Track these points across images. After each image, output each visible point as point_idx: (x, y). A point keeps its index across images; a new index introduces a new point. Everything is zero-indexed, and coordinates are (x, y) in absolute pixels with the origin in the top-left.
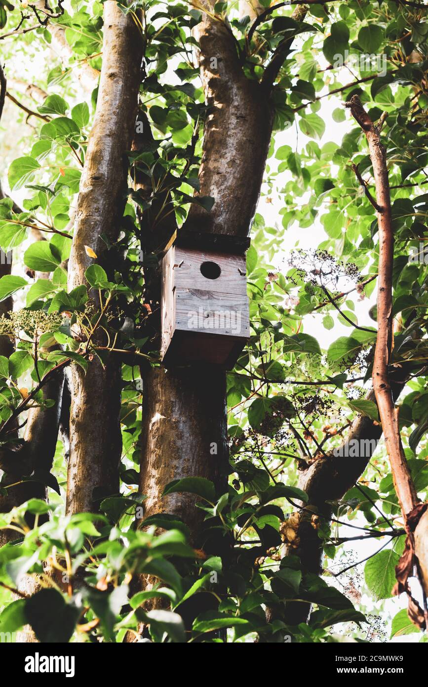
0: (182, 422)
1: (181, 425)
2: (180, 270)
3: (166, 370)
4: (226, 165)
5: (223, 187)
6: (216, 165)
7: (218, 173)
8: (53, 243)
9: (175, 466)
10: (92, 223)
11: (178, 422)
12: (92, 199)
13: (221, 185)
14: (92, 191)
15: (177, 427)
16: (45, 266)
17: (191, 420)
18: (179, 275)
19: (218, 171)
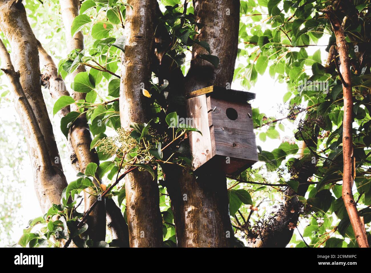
0: (210, 212)
1: (210, 214)
2: (215, 114)
3: (197, 177)
4: (219, 32)
5: (219, 48)
6: (212, 30)
7: (214, 37)
8: (91, 74)
9: (210, 242)
10: (139, 69)
11: (208, 212)
12: (137, 52)
13: (217, 46)
14: (136, 46)
15: (208, 216)
16: (83, 89)
17: (215, 212)
18: (214, 117)
19: (214, 35)
